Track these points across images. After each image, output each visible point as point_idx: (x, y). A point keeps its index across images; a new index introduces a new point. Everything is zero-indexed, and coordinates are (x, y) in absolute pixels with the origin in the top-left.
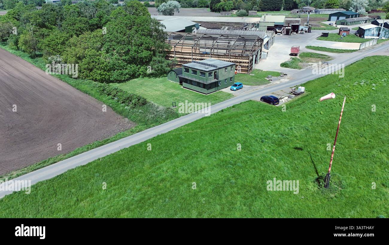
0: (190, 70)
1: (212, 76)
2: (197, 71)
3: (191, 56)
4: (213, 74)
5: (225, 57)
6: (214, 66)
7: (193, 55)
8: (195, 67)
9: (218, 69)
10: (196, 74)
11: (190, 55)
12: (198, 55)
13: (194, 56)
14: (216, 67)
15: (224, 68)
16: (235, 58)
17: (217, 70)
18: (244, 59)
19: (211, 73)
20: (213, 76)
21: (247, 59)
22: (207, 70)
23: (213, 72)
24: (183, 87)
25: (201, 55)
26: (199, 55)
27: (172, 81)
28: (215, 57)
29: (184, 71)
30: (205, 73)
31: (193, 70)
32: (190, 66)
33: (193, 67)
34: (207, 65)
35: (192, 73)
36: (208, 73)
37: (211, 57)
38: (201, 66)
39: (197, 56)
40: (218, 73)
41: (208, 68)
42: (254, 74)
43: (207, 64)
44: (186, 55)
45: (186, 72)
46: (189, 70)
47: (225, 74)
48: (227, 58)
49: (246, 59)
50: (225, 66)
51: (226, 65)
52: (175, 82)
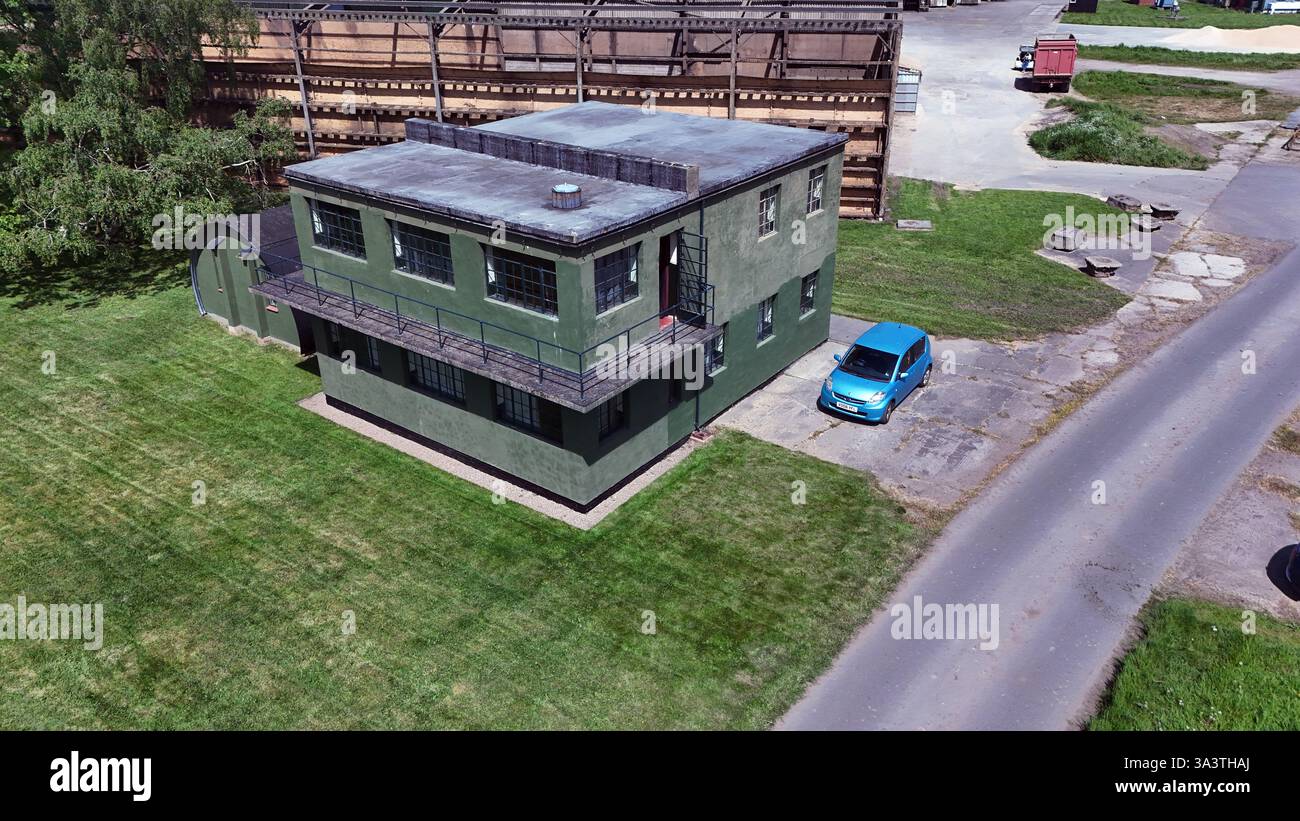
0: (372, 222)
1: (633, 290)
2: (445, 238)
3: (431, 93)
4: (645, 271)
5: (695, 95)
6: (650, 173)
7: (449, 87)
8: (429, 195)
9: (698, 205)
10: (447, 278)
11: (422, 93)
12: (482, 88)
13: (454, 94)
14: (675, 178)
15: (753, 195)
16: (771, 104)
17: (689, 222)
18: (845, 107)
19: (624, 258)
20: (648, 297)
21: (868, 107)
22: (575, 225)
23: (651, 241)
24: (331, 401)
25: (508, 90)
26: (496, 89)
27: (232, 330)
28: (617, 100)
29: (318, 239)
30: (551, 265)
31: (404, 227)
32: (370, 185)
33: (403, 191)
34: (571, 166)
35: (399, 262)
36: (586, 265)
37: (587, 97)
38: (504, 179)
39: (474, 94)
40: (694, 255)
41: (576, 202)
42: (926, 224)
43: (568, 151)
44: (388, 92)
45: (330, 245)
46: (358, 227)
47: (759, 256)
48: (710, 103)
49: (860, 106)
50: (763, 162)
51: (761, 150)
52: (262, 342)
